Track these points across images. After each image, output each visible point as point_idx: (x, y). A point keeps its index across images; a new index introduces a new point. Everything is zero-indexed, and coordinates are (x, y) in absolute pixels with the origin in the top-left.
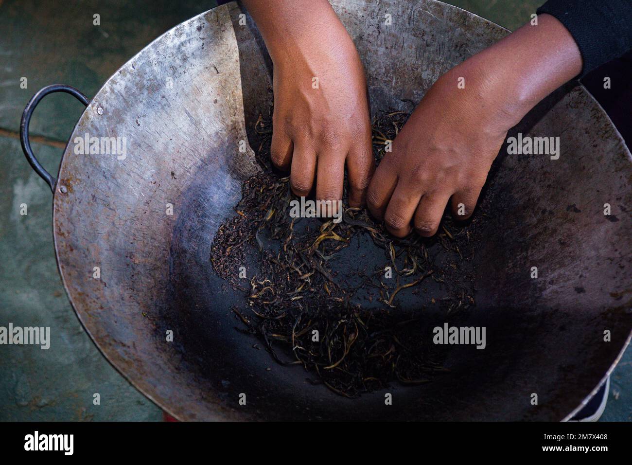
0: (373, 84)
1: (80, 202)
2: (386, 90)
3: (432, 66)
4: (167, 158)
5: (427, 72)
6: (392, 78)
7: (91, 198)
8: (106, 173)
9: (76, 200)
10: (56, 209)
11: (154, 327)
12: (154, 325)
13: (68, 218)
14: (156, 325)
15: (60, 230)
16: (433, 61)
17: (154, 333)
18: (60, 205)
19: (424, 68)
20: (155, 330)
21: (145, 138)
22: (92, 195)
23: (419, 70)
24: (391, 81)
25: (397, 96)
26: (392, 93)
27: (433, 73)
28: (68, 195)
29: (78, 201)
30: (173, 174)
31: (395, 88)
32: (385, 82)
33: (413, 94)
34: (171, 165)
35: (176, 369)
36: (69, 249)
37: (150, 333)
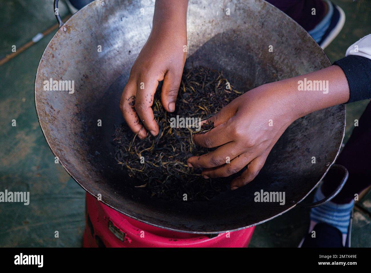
0: (250, 52)
1: (71, 40)
2: (255, 58)
3: (281, 54)
4: (131, 43)
5: (277, 57)
6: (260, 53)
7: (78, 41)
8: (93, 34)
9: (69, 38)
10: (56, 36)
11: (77, 112)
12: (78, 111)
13: (60, 43)
14: (80, 112)
15: (52, 45)
16: (282, 52)
17: (75, 114)
18: (59, 35)
19: (277, 54)
20: (77, 114)
21: (123, 28)
22: (80, 40)
23: (274, 54)
24: (259, 54)
25: (259, 64)
26: (257, 61)
27: (280, 58)
28: (66, 33)
29: (70, 39)
30: (130, 52)
31: (259, 59)
32: (256, 53)
33: (267, 65)
34: (131, 47)
35: (75, 133)
36: (51, 56)
37: (73, 113)
